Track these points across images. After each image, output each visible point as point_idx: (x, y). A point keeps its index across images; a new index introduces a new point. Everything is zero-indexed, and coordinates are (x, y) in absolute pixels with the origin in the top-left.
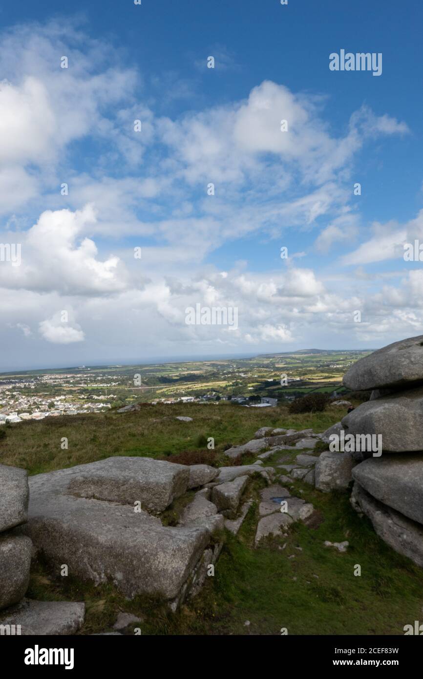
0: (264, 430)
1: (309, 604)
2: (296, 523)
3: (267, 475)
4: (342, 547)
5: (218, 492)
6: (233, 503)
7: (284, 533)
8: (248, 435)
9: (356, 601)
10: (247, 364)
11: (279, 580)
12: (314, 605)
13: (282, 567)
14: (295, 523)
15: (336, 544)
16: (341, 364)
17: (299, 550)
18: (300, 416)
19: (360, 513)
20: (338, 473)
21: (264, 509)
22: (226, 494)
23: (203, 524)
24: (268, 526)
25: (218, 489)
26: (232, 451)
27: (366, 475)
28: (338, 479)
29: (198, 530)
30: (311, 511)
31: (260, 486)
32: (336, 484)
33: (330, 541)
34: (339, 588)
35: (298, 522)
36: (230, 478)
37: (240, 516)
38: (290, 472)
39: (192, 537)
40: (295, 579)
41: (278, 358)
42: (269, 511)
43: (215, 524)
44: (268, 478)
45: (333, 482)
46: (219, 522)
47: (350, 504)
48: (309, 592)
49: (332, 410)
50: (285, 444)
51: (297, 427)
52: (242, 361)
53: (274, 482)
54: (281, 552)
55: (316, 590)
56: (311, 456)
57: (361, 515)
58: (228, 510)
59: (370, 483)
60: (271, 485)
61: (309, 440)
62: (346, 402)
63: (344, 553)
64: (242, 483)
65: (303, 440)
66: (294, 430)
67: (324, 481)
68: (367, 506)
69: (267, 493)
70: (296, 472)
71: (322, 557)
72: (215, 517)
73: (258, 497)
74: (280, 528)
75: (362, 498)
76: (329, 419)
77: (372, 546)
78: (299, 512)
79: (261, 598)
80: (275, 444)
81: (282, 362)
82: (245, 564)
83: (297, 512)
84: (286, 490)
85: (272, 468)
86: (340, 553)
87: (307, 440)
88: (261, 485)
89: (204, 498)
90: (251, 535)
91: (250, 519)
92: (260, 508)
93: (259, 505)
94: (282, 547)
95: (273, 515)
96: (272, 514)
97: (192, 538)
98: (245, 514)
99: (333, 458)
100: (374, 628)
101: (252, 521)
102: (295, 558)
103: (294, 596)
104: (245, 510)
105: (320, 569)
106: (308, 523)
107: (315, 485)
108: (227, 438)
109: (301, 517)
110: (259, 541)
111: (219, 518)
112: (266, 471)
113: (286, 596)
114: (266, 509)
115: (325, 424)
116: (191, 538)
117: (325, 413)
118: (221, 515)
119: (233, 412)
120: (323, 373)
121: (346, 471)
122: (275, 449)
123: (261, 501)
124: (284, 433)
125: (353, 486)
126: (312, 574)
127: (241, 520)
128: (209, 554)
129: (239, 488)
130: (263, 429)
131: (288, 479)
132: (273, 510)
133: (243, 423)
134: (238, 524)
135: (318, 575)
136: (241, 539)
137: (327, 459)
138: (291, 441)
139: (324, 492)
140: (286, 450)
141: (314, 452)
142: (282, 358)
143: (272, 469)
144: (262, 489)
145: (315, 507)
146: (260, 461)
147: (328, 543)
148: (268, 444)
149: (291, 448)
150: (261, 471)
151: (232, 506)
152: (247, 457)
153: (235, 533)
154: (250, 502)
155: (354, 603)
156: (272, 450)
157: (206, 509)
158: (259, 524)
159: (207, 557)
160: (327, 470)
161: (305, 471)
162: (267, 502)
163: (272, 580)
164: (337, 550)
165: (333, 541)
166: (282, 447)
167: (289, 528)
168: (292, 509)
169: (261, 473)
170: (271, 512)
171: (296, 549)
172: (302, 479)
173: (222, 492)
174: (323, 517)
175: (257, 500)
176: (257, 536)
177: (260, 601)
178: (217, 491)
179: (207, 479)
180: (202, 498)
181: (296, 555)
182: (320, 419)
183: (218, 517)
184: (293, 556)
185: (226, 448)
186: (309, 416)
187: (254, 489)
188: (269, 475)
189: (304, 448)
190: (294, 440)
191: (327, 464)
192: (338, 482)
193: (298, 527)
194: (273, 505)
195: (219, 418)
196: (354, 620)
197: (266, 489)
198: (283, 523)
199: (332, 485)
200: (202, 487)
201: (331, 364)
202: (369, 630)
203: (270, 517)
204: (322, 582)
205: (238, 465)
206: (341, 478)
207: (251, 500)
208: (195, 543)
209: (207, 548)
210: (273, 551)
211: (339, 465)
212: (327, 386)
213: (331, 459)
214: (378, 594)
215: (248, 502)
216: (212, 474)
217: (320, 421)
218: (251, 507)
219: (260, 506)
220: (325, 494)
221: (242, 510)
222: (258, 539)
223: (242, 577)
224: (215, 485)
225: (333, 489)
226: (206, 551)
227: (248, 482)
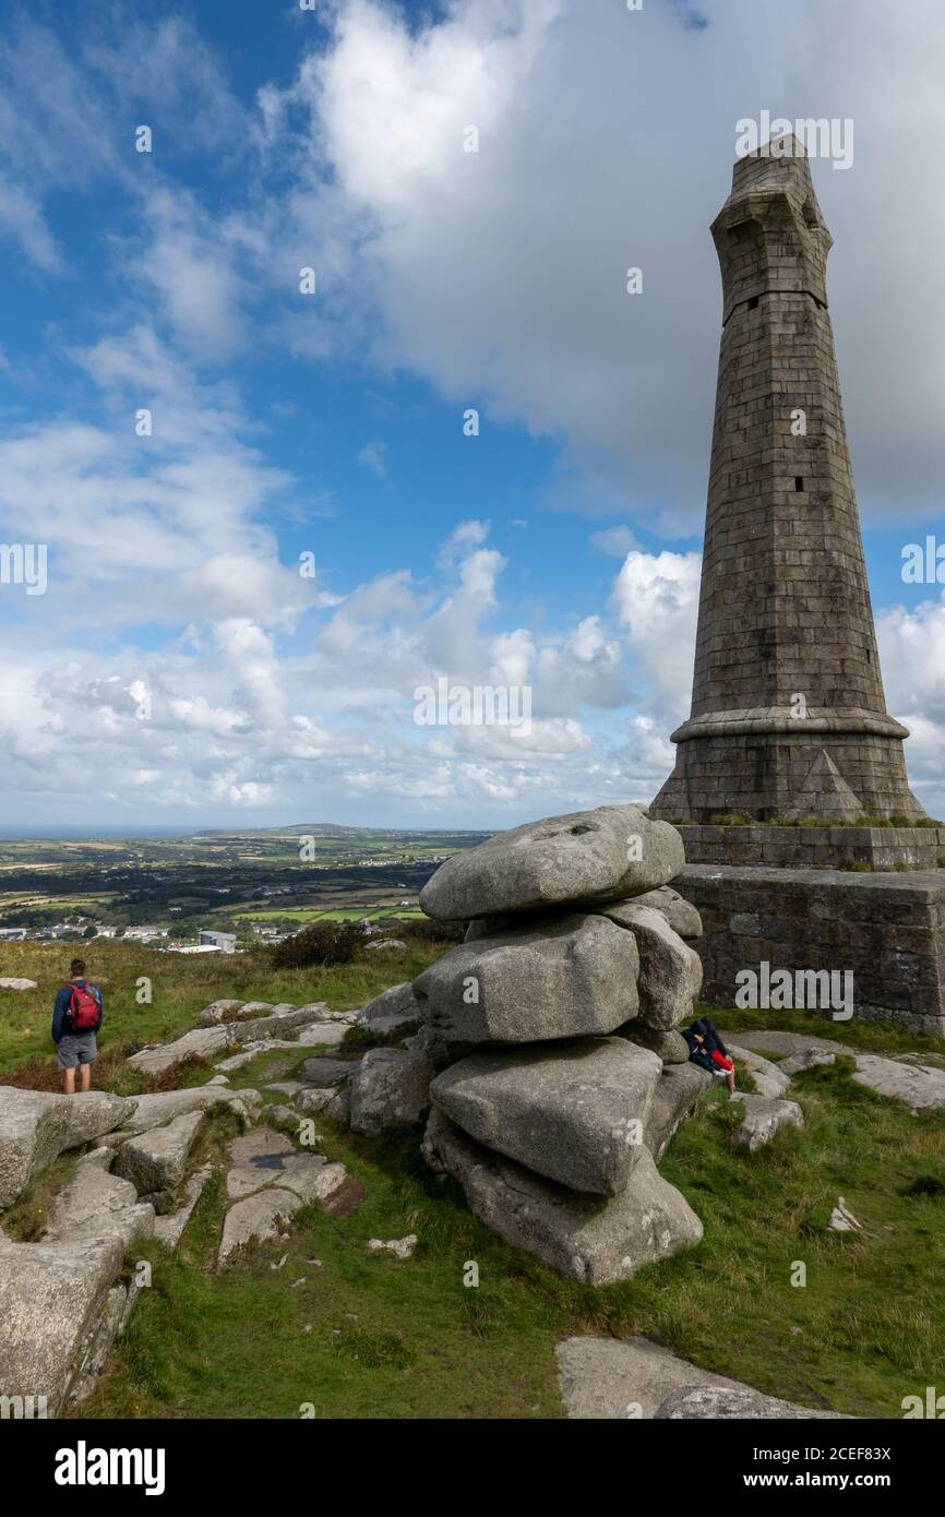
0: (221, 1006)
1: (341, 1376)
2: (308, 1207)
3: (243, 1108)
4: (404, 1248)
5: (134, 1152)
6: (170, 1176)
7: (281, 1233)
8: (178, 1020)
9: (434, 1354)
10: (171, 852)
11: (275, 1337)
12: (350, 1377)
13: (279, 1307)
14: (306, 1209)
15: (391, 1244)
16: (382, 859)
17: (316, 1266)
18: (300, 974)
19: (440, 1173)
20: (400, 1092)
21: (238, 1183)
22: (155, 1156)
23: (105, 1231)
24: (249, 1221)
25: (135, 1147)
26: (143, 1058)
27: (460, 1093)
28: (398, 1105)
29: (102, 1242)
30: (341, 1180)
31: (227, 1134)
32: (394, 1116)
33: (380, 1239)
34: (400, 1334)
35: (312, 1206)
36: (160, 1121)
37: (182, 1205)
38: (294, 1098)
39: (92, 1258)
40: (308, 1328)
41: (247, 840)
42: (250, 1188)
43: (135, 1226)
44: (245, 1113)
45: (389, 1112)
46: (144, 1221)
47: (422, 1155)
48: (340, 1352)
49: (368, 960)
50: (273, 1036)
51: (296, 999)
52: (158, 844)
53: (256, 1124)
54: (276, 1275)
55: (351, 1343)
56: (335, 1062)
57: (443, 1177)
58: (156, 1194)
59: (467, 1109)
60: (249, 1130)
61: (328, 1026)
62: (396, 943)
63: (406, 1261)
64: (192, 1128)
65: (314, 1026)
66: (290, 1006)
67: (371, 1111)
68: (456, 1157)
69: (242, 1148)
70: (308, 1096)
71: (362, 1274)
72: (134, 1212)
73: (223, 1158)
74: (273, 1223)
75: (447, 1141)
76: (362, 979)
77: (463, 1239)
78: (316, 1182)
79: (236, 1381)
80: (249, 1038)
81: (254, 851)
82: (197, 1312)
83: (309, 1183)
84: (284, 1138)
85: (255, 1092)
86: (400, 1261)
87: (324, 1027)
88: (229, 1130)
89: (102, 1170)
90: (211, 1246)
91: (206, 1209)
92: (229, 1182)
93: (226, 1175)
94: (277, 1263)
95: (259, 1195)
96: (257, 1192)
97: (94, 1262)
98: (195, 1199)
99: (391, 1061)
100: (470, 1402)
101: (212, 1214)
102: (306, 1284)
103: (307, 1364)
104: (194, 1189)
105: (360, 1300)
106: (332, 1205)
107: (349, 1120)
108: (127, 1027)
109: (318, 1194)
110: (228, 1257)
111: (144, 1213)
112: (241, 1100)
113: (292, 1368)
114: (243, 1183)
115: (353, 990)
116: (90, 1263)
117: (353, 967)
118: (149, 1205)
119: (140, 964)
120: (342, 877)
121: (416, 1087)
122: (253, 1049)
123: (230, 1168)
124: (267, 1013)
125: (428, 1118)
126: (344, 1312)
127: (186, 1213)
128: (120, 1297)
129: (186, 1141)
130: (217, 1004)
131: (289, 1112)
132: (259, 1183)
133: (168, 991)
134: (179, 1223)
135: (355, 1314)
136: (187, 1257)
137: (379, 1063)
138: (288, 1030)
139: (367, 1135)
140: (280, 1050)
141: (340, 1051)
142: (255, 840)
143: (253, 1094)
144: (229, 1140)
145: (349, 1171)
146: (223, 1077)
147: (376, 1244)
148: (233, 1039)
149: (288, 1044)
150: (230, 1100)
151: (170, 1184)
152: (190, 1071)
153: (173, 1244)
154: (205, 1172)
155: (431, 1359)
156: (246, 1051)
157: (111, 1193)
158: (228, 1218)
159: (115, 1305)
160: (378, 1088)
161: (330, 1093)
162: (245, 1167)
163: (258, 1339)
164: (393, 1255)
165: (386, 1239)
166: (270, 1044)
167: (293, 1221)
168: (300, 1178)
169: (231, 1103)
170: (255, 1190)
171: (309, 1264)
172: (321, 1110)
173: (144, 1151)
174: (364, 1190)
175: (222, 1166)
176: (222, 1247)
177: (236, 1388)
178: (132, 1152)
179: (104, 1125)
180: (97, 1170)
181: (309, 1277)
182: (342, 980)
183: (142, 1210)
184: (303, 1280)
185: (130, 1052)
186: (319, 974)
187: (217, 1141)
188: (247, 1107)
189: (317, 1044)
190: (293, 1027)
191: (379, 1074)
192: (399, 1111)
193: (311, 1217)
194: (257, 1175)
195: (105, 980)
196: (433, 1392)
197: (238, 1139)
198: (281, 1210)
199: (386, 1120)
200: (91, 1146)
201: (362, 859)
202: (461, 1407)
203: (251, 1200)
204: (366, 1327)
205: (167, 1090)
206: (406, 1103)
207: (208, 1166)
208: (100, 1272)
209: (115, 1284)
210: (258, 1275)
211: (401, 1075)
212: (348, 906)
213: (387, 1064)
214: (475, 1333)
215: (200, 1172)
216: (117, 1113)
217: (343, 984)
218: (209, 1182)
219: (228, 1178)
220: (371, 1139)
221: (189, 1191)
222: (225, 1253)
223: (191, 1341)
224: (124, 1139)
225: (388, 1129)
226: (113, 1292)
227: (203, 1127)
